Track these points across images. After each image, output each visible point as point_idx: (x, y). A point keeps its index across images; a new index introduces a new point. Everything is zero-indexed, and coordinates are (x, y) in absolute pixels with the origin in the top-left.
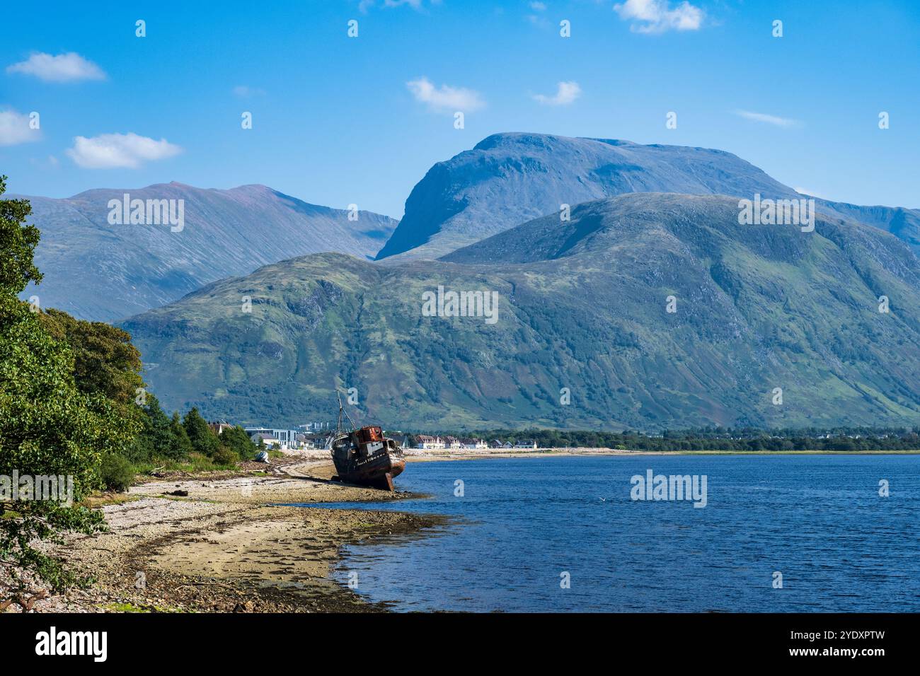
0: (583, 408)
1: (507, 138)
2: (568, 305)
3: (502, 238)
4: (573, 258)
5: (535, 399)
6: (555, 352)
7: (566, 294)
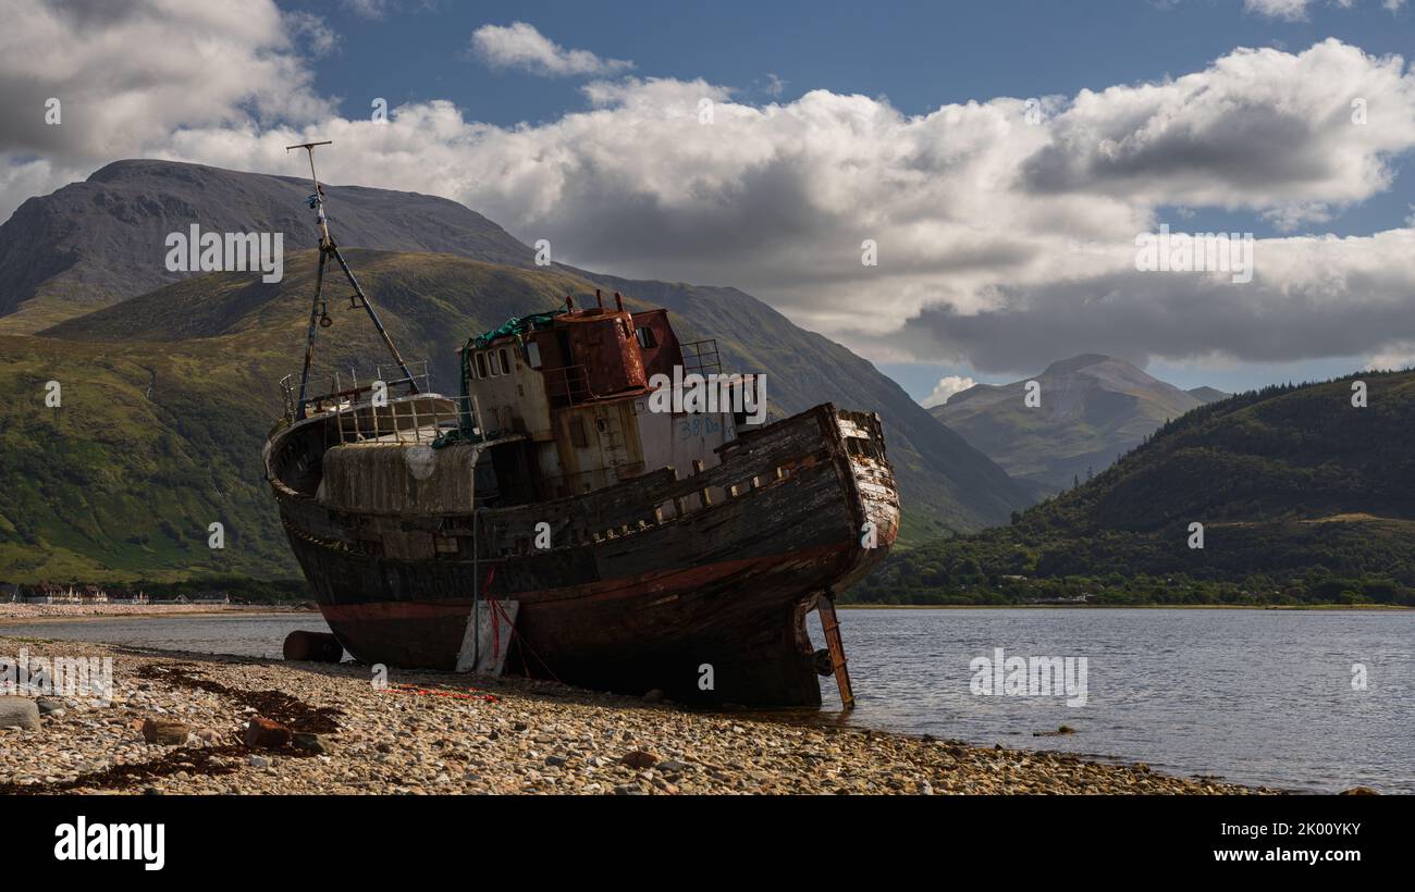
0: (256, 552)
1: (139, 167)
2: (233, 403)
3: (132, 306)
4: (241, 337)
5: (183, 538)
6: (215, 472)
7: (230, 387)
